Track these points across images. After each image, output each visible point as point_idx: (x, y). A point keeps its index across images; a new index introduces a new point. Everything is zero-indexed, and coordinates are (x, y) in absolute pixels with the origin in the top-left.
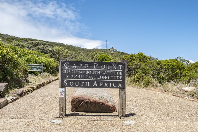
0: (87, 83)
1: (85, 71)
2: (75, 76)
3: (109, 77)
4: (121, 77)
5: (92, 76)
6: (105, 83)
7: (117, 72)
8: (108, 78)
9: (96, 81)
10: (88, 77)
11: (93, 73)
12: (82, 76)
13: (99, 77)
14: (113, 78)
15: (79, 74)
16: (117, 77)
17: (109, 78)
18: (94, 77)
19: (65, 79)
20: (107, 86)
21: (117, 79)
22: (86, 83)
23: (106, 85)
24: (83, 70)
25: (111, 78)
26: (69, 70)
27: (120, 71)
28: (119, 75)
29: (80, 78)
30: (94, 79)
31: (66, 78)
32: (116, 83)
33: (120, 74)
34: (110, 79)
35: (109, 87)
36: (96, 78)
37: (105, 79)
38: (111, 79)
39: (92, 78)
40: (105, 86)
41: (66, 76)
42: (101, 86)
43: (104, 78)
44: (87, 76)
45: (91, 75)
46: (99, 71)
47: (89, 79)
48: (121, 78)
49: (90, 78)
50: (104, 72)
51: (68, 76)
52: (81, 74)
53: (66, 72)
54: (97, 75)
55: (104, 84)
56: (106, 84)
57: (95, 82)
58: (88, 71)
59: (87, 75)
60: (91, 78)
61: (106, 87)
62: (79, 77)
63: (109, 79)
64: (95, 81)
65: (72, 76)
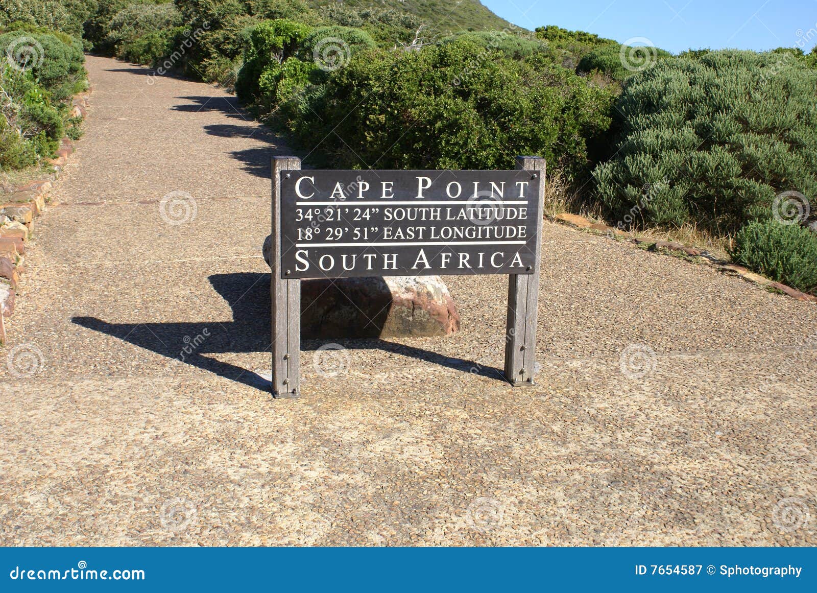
0: (390, 258)
1: (382, 208)
2: (339, 232)
3: (477, 230)
4: (522, 229)
5: (411, 230)
6: (461, 255)
7: (509, 209)
8: (471, 234)
9: (424, 247)
10: (394, 234)
11: (412, 216)
12: (369, 230)
13: (437, 233)
14: (492, 232)
15: (357, 224)
16: (505, 229)
17: (477, 234)
18: (417, 233)
19: (298, 245)
20: (468, 266)
21: (508, 236)
22: (386, 256)
23: (463, 263)
24: (371, 207)
25: (484, 232)
26: (313, 207)
27: (517, 207)
28: (516, 223)
29: (361, 240)
30: (416, 239)
31: (304, 241)
32: (502, 254)
33: (520, 218)
34: (480, 237)
35: (474, 269)
36: (427, 237)
37: (459, 239)
38: (484, 239)
39: (410, 236)
40: (461, 266)
41: (304, 235)
42: (443, 266)
43: (457, 235)
44: (388, 231)
45: (405, 224)
46: (436, 206)
47: (399, 240)
48: (522, 234)
49: (399, 237)
50: (456, 210)
51: (313, 234)
52: (363, 224)
53: (304, 214)
54: (428, 223)
55: (455, 260)
56: (464, 257)
57: (422, 252)
58: (394, 207)
59: (387, 224)
60: (405, 236)
61: (465, 271)
62: (357, 235)
63: (476, 239)
64: (419, 248)
65: (329, 231)
